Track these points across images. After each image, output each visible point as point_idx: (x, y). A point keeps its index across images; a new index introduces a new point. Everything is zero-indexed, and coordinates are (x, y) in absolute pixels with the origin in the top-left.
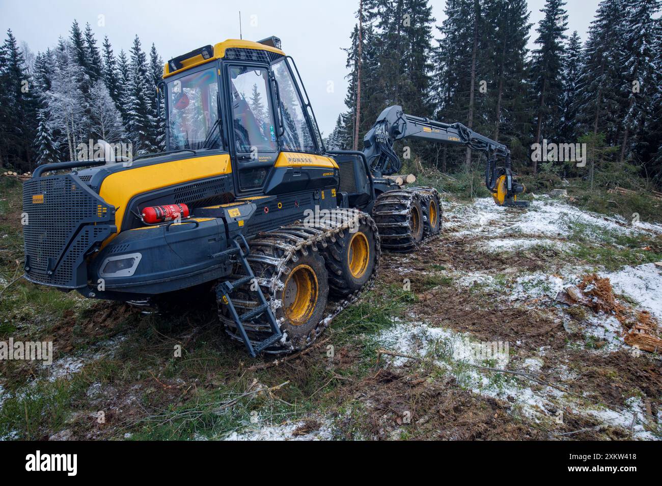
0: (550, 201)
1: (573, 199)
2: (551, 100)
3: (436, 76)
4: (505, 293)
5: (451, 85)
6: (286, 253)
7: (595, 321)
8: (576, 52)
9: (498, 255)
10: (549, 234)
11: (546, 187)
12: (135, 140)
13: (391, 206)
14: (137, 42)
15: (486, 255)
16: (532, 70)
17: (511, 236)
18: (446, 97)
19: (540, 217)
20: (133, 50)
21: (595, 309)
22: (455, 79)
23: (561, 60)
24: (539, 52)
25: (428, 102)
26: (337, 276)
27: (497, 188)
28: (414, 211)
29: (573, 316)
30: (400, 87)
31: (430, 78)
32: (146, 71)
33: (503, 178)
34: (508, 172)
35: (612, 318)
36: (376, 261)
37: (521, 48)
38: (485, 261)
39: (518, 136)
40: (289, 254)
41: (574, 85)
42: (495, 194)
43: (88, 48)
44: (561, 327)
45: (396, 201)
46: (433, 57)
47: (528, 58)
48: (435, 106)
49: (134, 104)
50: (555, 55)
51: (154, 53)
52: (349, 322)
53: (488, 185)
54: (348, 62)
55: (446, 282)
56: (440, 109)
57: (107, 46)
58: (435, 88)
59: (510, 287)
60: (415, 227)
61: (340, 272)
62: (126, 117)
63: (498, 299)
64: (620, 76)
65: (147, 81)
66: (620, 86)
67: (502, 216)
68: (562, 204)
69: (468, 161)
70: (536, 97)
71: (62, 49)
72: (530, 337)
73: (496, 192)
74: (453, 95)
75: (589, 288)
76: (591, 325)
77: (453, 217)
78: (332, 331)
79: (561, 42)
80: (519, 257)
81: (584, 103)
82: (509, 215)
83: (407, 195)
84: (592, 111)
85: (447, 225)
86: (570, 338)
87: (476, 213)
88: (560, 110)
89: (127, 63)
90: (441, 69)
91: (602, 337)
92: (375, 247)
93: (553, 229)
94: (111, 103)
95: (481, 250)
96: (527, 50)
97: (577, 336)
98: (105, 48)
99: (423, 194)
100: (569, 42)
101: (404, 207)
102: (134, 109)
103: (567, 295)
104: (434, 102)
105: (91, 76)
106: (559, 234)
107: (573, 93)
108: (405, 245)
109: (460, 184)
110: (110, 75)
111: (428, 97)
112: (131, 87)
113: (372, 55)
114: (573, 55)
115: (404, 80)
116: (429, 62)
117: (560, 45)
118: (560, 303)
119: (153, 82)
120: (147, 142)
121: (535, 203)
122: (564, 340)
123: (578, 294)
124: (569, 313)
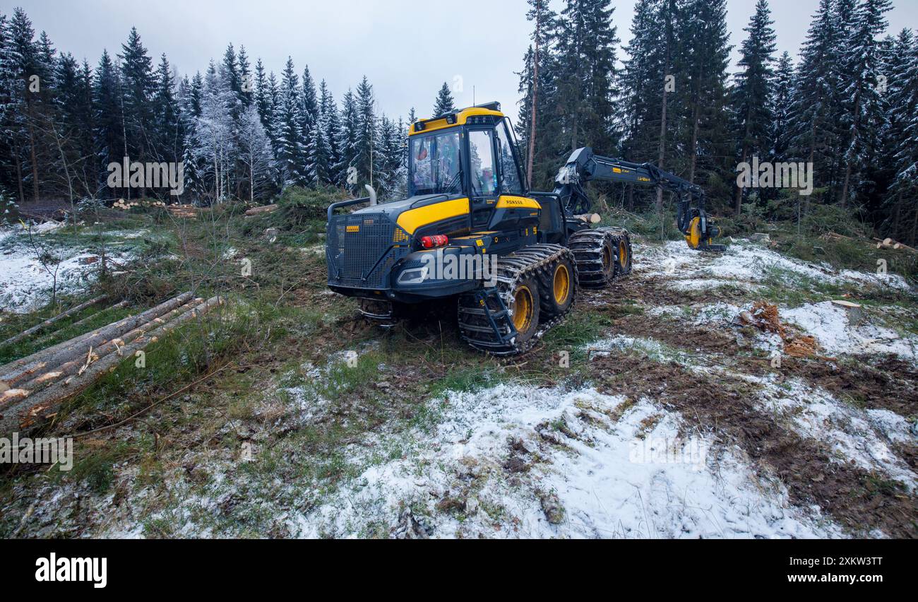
0: (749, 246)
1: (775, 244)
2: (757, 129)
3: (621, 101)
4: (690, 320)
5: (639, 113)
6: (515, 275)
7: (762, 338)
8: (787, 75)
9: (687, 292)
10: (741, 277)
11: (747, 231)
12: (283, 169)
13: (584, 244)
14: (289, 64)
15: (676, 293)
16: (735, 96)
17: (701, 277)
18: (633, 125)
19: (734, 261)
20: (285, 73)
21: (762, 328)
22: (644, 106)
23: (769, 84)
24: (743, 75)
25: (612, 130)
26: (545, 300)
27: (690, 230)
28: (606, 249)
29: (745, 334)
30: (580, 114)
31: (614, 104)
32: (297, 94)
33: (696, 219)
34: (702, 214)
35: (776, 336)
36: (574, 291)
37: (720, 71)
38: (675, 298)
39: (718, 171)
40: (517, 275)
41: (785, 112)
42: (688, 237)
43: (241, 71)
44: (734, 342)
45: (589, 240)
46: (618, 80)
47: (730, 83)
48: (620, 135)
49: (284, 130)
50: (762, 80)
51: (307, 75)
52: (557, 337)
53: (680, 227)
54: (521, 86)
55: (638, 312)
56: (625, 138)
57: (260, 69)
58: (621, 115)
59: (695, 315)
60: (607, 265)
61: (547, 297)
62: (276, 144)
63: (684, 324)
64: (840, 105)
65: (299, 105)
66: (839, 115)
67: (695, 260)
68: (763, 249)
69: (659, 200)
70: (740, 126)
71: (213, 72)
72: (707, 347)
73: (689, 234)
74: (641, 122)
75: (759, 311)
76: (759, 341)
77: (642, 260)
78: (544, 343)
79: (767, 65)
80: (708, 295)
81: (798, 133)
82: (703, 259)
83: (599, 234)
84: (807, 143)
85: (637, 267)
86: (740, 349)
87: (668, 256)
88: (768, 141)
89: (277, 85)
90: (627, 93)
91: (767, 350)
92: (575, 279)
93: (747, 272)
94: (261, 130)
95: (671, 288)
96: (728, 75)
97: (746, 348)
98: (257, 71)
99: (615, 234)
100: (779, 64)
101: (597, 245)
102: (283, 135)
103: (742, 319)
104: (619, 131)
105: (243, 101)
106: (752, 278)
107: (784, 122)
108: (598, 282)
109: (649, 225)
110: (261, 99)
111: (612, 125)
112: (282, 112)
113: (548, 79)
114: (783, 79)
115: (585, 107)
116: (613, 86)
117: (767, 68)
118: (735, 325)
119: (304, 107)
120: (295, 172)
121: (732, 247)
122: (736, 351)
123: (750, 317)
124: (742, 333)
